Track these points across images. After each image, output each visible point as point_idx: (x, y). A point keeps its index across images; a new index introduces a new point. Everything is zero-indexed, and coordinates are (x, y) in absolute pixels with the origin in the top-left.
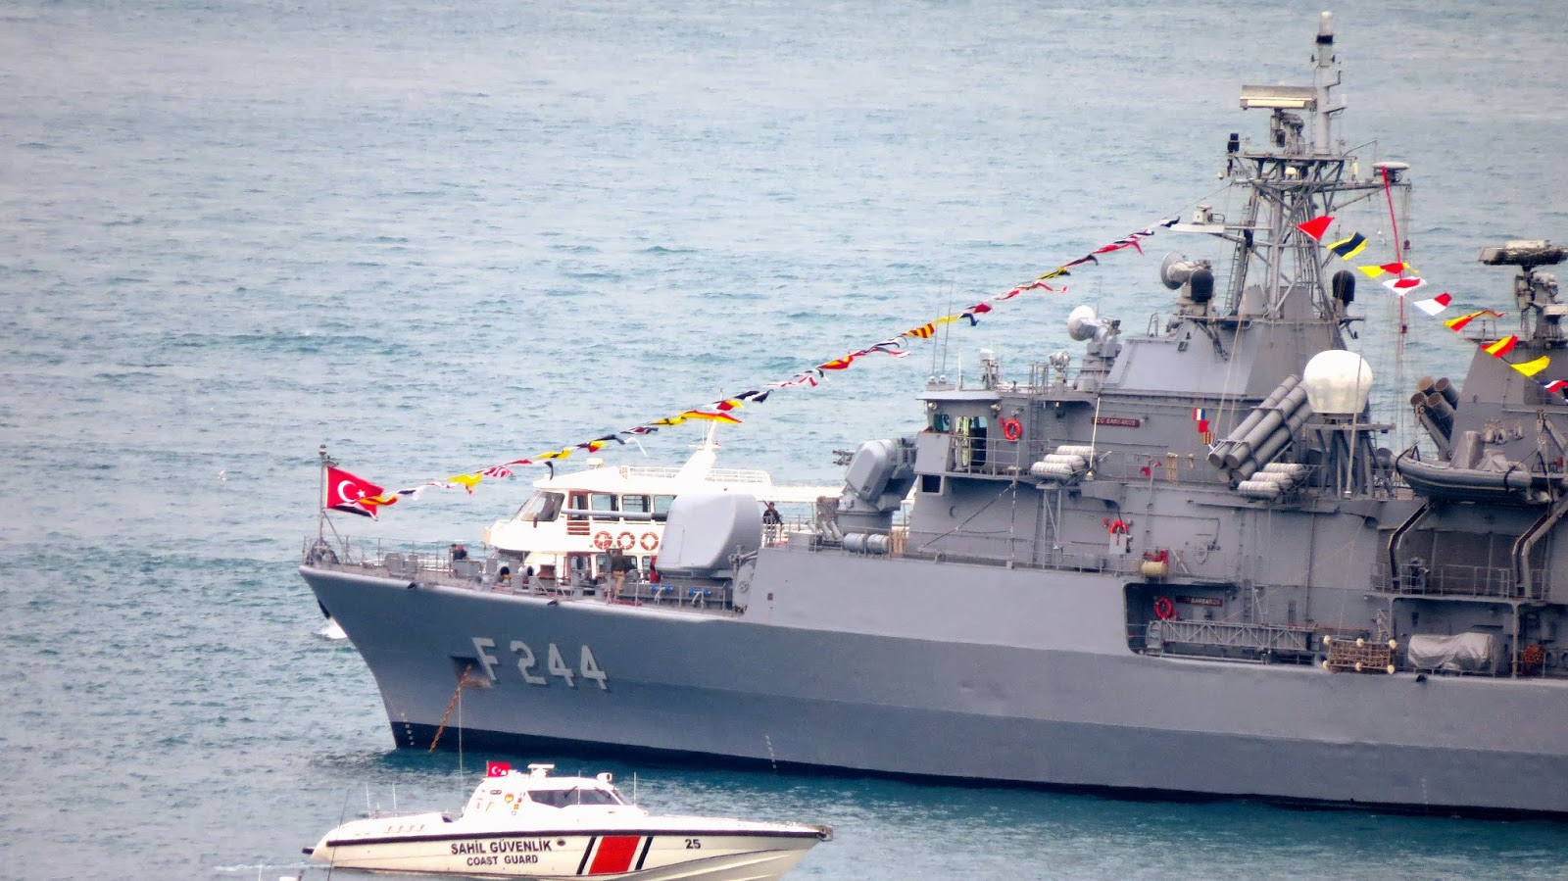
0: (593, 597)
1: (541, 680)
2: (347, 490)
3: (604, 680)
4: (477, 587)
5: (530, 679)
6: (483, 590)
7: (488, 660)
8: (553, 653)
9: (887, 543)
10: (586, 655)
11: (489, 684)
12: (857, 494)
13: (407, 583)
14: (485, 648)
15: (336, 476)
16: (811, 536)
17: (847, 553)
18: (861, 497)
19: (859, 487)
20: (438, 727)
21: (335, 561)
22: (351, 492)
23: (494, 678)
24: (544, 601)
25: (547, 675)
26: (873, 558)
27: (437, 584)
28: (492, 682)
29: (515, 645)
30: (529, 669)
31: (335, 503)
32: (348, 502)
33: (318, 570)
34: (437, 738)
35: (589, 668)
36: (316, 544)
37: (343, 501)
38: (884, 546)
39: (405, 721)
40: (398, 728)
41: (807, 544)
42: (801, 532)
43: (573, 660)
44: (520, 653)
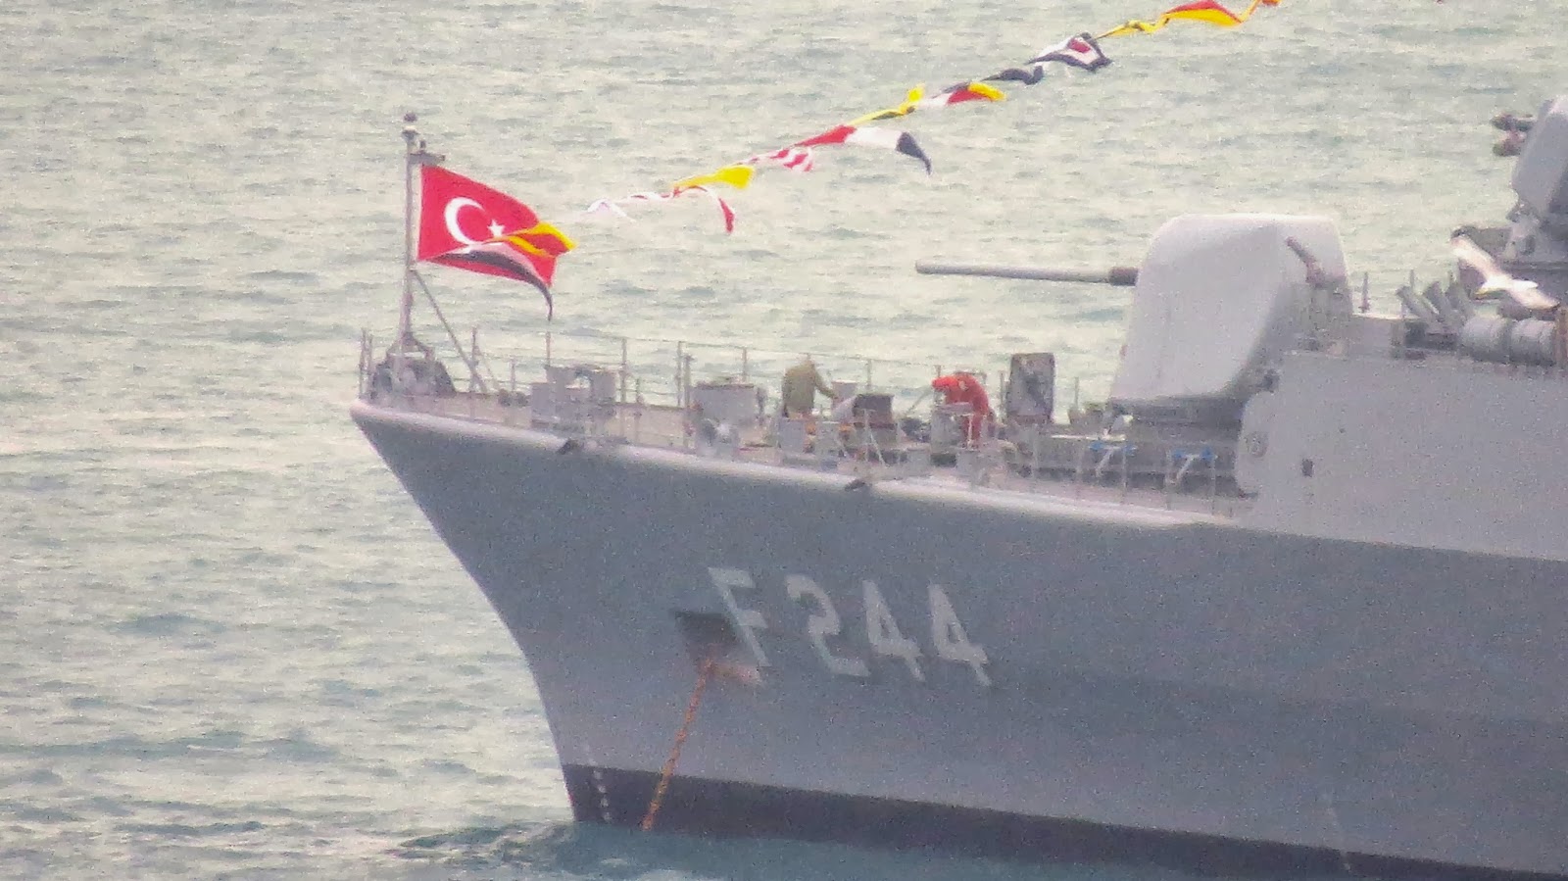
0: (953, 470)
1: (857, 667)
2: (466, 219)
3: (984, 666)
4: (708, 450)
5: (837, 665)
6: (717, 456)
7: (747, 620)
8: (874, 603)
9: (1553, 337)
10: (941, 610)
11: (756, 675)
12: (1536, 222)
13: (556, 441)
14: (735, 591)
15: (440, 185)
16: (1394, 324)
17: (1468, 361)
18: (1545, 226)
19: (1542, 207)
20: (661, 777)
21: (444, 386)
22: (473, 224)
23: (763, 660)
24: (839, 479)
25: (865, 651)
26: (1527, 374)
27: (624, 441)
28: (762, 670)
29: (797, 586)
30: (830, 640)
31: (435, 245)
32: (471, 246)
33: (390, 412)
34: (654, 806)
35: (951, 637)
36: (393, 349)
37: (462, 245)
38: (1546, 349)
39: (592, 763)
40: (580, 782)
41: (1386, 344)
42: (1368, 314)
43: (912, 621)
44: (808, 604)
